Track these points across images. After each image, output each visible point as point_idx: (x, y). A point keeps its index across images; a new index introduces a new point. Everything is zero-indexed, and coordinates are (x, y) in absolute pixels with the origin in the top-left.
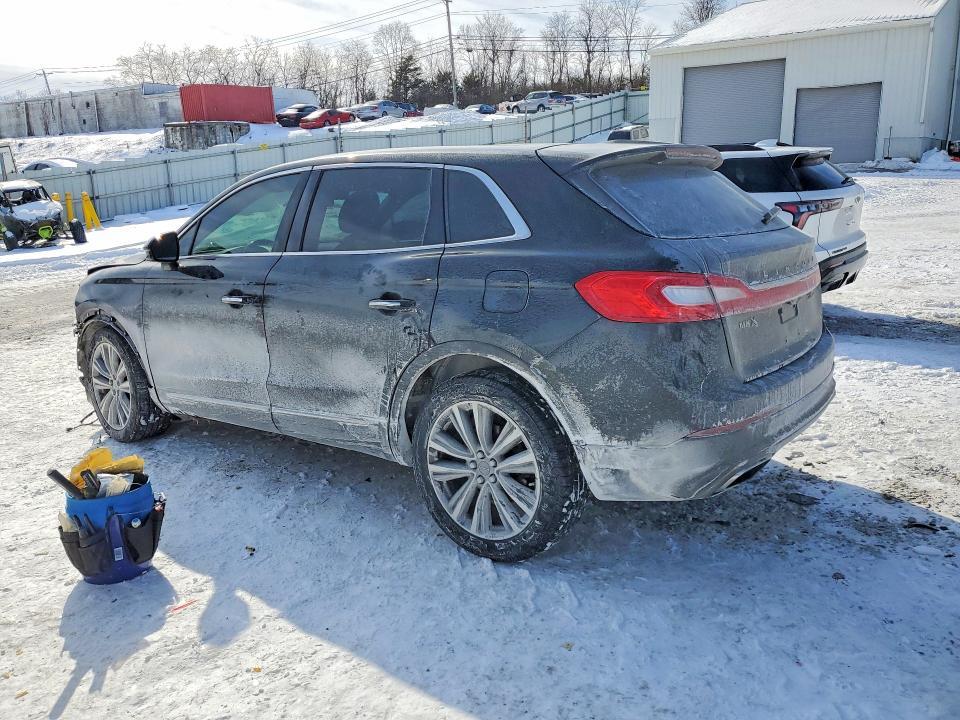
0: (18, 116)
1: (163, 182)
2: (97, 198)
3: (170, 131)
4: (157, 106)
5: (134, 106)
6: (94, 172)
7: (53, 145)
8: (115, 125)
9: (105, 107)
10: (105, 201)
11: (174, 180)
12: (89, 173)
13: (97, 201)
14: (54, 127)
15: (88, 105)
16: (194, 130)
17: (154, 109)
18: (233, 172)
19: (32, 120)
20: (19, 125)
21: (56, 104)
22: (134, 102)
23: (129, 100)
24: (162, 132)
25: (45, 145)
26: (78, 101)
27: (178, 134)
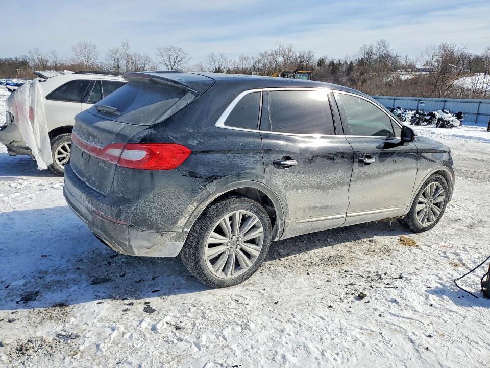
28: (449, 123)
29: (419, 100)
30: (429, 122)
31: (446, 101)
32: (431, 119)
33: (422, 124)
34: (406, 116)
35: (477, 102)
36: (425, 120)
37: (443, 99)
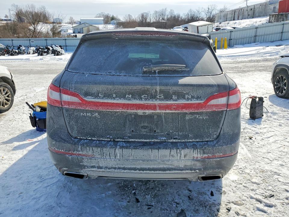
0: (232, 15)
1: (253, 35)
2: (231, 39)
3: (271, 17)
4: (272, 8)
5: (265, 9)
6: (232, 32)
7: (236, 23)
8: (258, 15)
9: (256, 10)
10: (233, 40)
11: (258, 34)
12: (230, 32)
13: (231, 40)
14: (240, 17)
15: (251, 9)
16: (280, 16)
17: (271, 9)
18: (281, 31)
19: (235, 15)
20: (232, 17)
21: (243, 10)
22: (265, 8)
23: (264, 7)
24: (268, 18)
25: (234, 23)
26: (249, 8)
27: (274, 18)
28: (60, 52)
29: (30, 40)
30: (47, 53)
31: (47, 40)
32: (48, 51)
33: (44, 54)
34: (30, 51)
35: (64, 40)
36: (45, 52)
37: (45, 39)
